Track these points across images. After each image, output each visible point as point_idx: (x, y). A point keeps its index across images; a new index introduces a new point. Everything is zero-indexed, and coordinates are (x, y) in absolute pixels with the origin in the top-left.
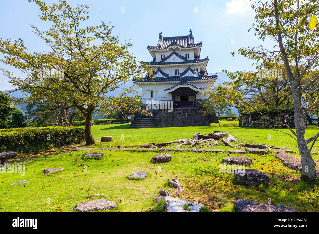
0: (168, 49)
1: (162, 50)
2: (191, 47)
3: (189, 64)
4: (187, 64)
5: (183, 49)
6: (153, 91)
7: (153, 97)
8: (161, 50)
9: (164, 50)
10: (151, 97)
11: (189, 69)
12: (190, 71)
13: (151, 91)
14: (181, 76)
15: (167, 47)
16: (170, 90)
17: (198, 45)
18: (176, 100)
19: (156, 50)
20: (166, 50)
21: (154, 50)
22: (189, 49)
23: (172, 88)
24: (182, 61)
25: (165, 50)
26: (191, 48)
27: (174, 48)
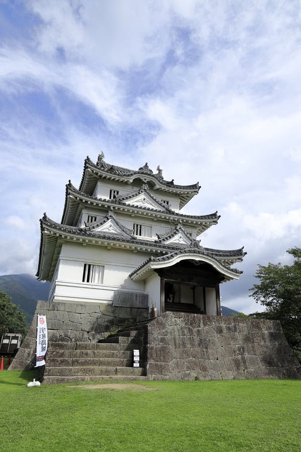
0: (131, 179)
1: (120, 177)
3: (181, 218)
4: (177, 217)
5: (163, 187)
6: (90, 266)
7: (88, 281)
8: (117, 177)
10: (83, 281)
11: (180, 229)
12: (181, 233)
13: (85, 265)
15: (131, 175)
16: (163, 262)
17: (190, 188)
19: (105, 174)
20: (128, 181)
21: (101, 172)
22: (175, 190)
25: (126, 179)
27: (145, 180)
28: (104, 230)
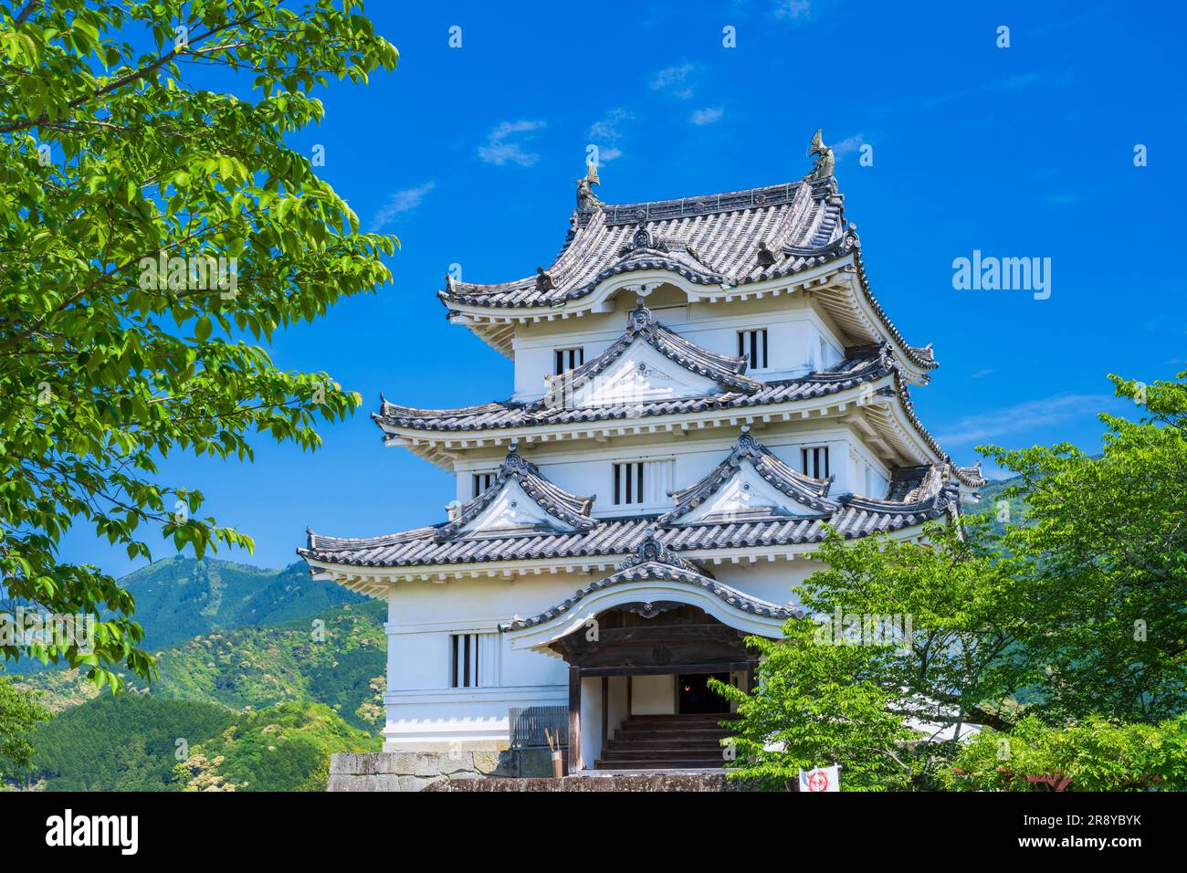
0: (596, 303)
1: (555, 310)
2: (777, 275)
3: (749, 414)
4: (732, 415)
5: (713, 293)
6: (467, 637)
7: (467, 684)
8: (550, 313)
9: (565, 313)
10: (455, 684)
11: (740, 458)
12: (747, 472)
13: (455, 638)
14: (681, 515)
15: (591, 288)
16: (543, 627)
17: (829, 260)
18: (638, 709)
19: (508, 315)
20: (588, 312)
21: (493, 314)
22: (759, 290)
23: (556, 613)
24: (701, 387)
25: (577, 308)
26: (775, 287)
27: (643, 288)
28: (497, 524)
